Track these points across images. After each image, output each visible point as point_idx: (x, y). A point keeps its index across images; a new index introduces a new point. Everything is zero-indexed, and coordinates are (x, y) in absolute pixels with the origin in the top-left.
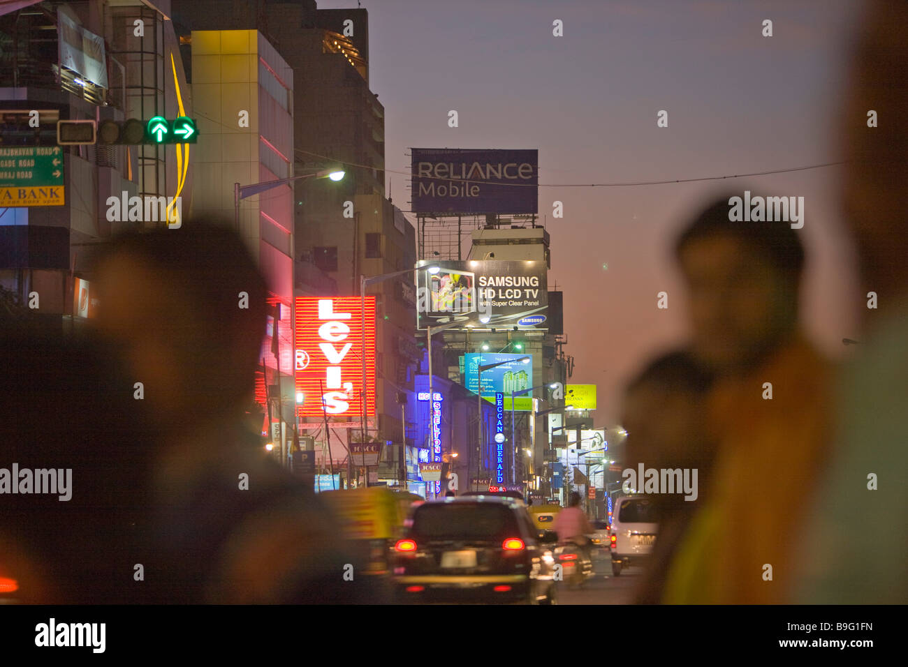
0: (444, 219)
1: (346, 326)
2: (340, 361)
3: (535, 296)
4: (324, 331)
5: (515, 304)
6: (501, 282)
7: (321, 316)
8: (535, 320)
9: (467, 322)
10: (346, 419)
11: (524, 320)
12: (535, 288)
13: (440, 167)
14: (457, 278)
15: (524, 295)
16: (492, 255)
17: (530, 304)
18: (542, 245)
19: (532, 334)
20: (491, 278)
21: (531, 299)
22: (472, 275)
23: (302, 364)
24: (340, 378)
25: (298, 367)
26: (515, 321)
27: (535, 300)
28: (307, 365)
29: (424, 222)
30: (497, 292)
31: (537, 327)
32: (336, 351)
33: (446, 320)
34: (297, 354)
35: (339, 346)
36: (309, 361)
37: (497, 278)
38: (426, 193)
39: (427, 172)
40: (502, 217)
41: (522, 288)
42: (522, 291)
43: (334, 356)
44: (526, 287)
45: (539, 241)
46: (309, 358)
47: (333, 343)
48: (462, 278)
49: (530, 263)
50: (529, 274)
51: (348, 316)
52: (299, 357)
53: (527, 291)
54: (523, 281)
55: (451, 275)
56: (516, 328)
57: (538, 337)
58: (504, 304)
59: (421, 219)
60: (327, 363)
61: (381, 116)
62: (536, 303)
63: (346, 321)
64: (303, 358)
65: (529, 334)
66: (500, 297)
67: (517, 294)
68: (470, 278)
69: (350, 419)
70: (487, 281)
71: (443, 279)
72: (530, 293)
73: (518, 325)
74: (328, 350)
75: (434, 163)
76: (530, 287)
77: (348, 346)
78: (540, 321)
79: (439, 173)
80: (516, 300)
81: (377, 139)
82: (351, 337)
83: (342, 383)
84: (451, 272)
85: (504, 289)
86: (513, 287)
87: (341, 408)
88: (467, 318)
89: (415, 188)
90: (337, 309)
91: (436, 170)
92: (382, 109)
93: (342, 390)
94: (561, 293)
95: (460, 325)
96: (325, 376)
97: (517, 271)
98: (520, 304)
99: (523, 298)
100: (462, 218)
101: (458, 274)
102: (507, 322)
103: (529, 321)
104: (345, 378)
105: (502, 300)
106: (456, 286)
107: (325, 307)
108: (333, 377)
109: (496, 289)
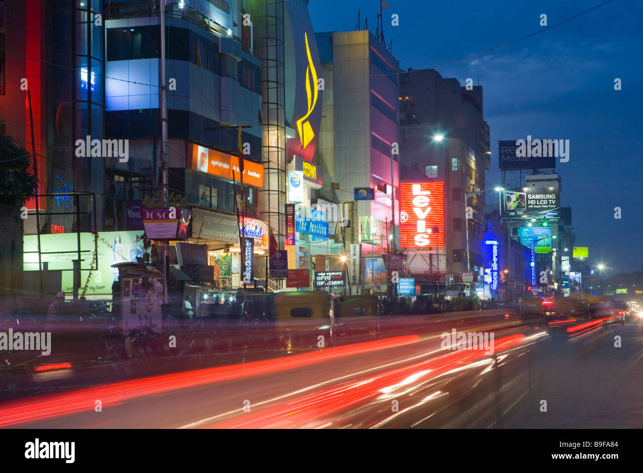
0: (514, 171)
1: (427, 198)
2: (425, 217)
3: (554, 203)
4: (415, 202)
5: (545, 206)
6: (538, 197)
7: (414, 193)
8: (554, 214)
9: (523, 215)
10: (428, 249)
11: (548, 214)
12: (554, 200)
13: (511, 149)
14: (518, 195)
15: (549, 202)
16: (533, 185)
17: (551, 206)
18: (557, 182)
19: (553, 220)
20: (533, 195)
21: (552, 204)
22: (525, 194)
23: (404, 219)
24: (425, 227)
25: (402, 221)
26: (545, 214)
27: (554, 205)
28: (407, 219)
29: (505, 173)
30: (536, 202)
31: (555, 216)
32: (422, 212)
33: (513, 214)
34: (401, 214)
35: (424, 209)
36: (408, 218)
37: (536, 195)
38: (505, 160)
39: (506, 151)
40: (539, 170)
41: (547, 199)
42: (548, 200)
43: (421, 215)
44: (549, 199)
45: (556, 180)
46: (408, 216)
47: (421, 208)
48: (520, 195)
49: (551, 189)
50: (551, 193)
51: (429, 193)
52: (402, 215)
53: (550, 201)
54: (548, 196)
55: (515, 194)
56: (545, 217)
57: (555, 221)
58: (540, 206)
59: (504, 172)
60: (417, 219)
61: (488, 131)
62: (554, 206)
63: (427, 196)
64: (405, 216)
65: (551, 220)
66: (538, 203)
67: (545, 202)
68: (524, 195)
69: (431, 249)
70: (532, 196)
71: (511, 196)
72: (552, 202)
73: (546, 216)
74: (418, 212)
75: (509, 147)
76: (552, 199)
77: (429, 209)
78: (556, 214)
79: (511, 151)
80: (545, 205)
81: (487, 141)
82: (431, 204)
83: (426, 229)
84: (515, 193)
85: (539, 200)
86: (544, 199)
87: (426, 242)
88: (522, 213)
89: (500, 158)
90: (423, 189)
91: (510, 150)
92: (489, 128)
93: (426, 233)
94: (570, 208)
95: (520, 216)
96: (416, 226)
97: (545, 192)
98: (547, 206)
99: (548, 204)
100: (522, 171)
101: (518, 193)
102: (541, 215)
103: (552, 214)
104: (427, 227)
105: (539, 205)
106: (518, 199)
107: (416, 188)
108: (421, 226)
109: (536, 200)
